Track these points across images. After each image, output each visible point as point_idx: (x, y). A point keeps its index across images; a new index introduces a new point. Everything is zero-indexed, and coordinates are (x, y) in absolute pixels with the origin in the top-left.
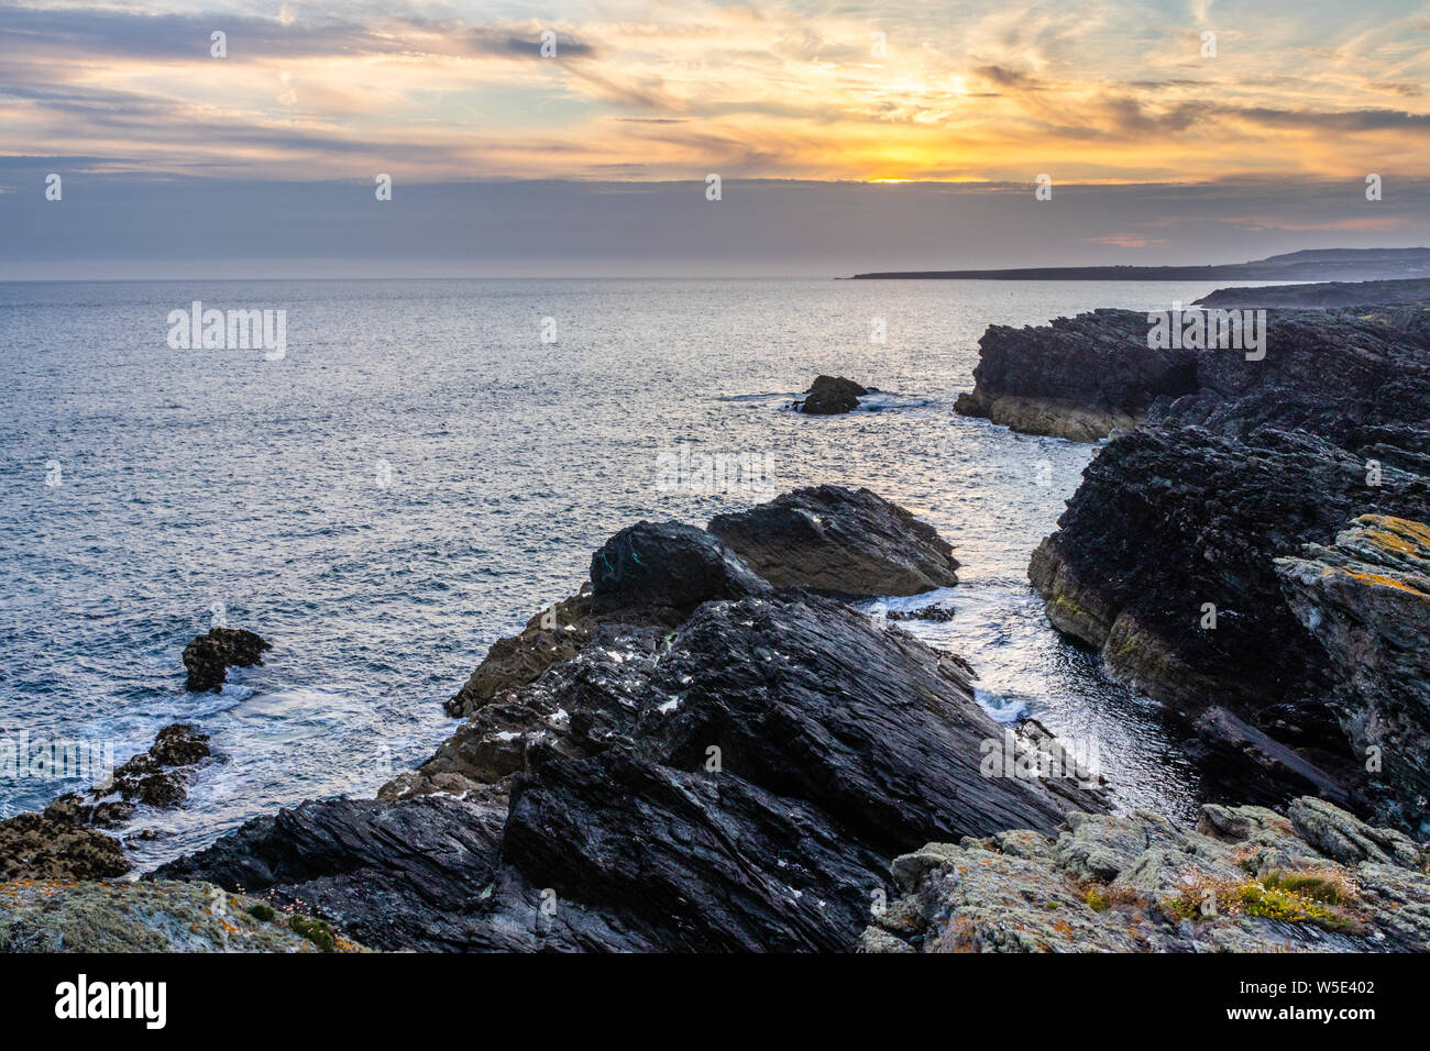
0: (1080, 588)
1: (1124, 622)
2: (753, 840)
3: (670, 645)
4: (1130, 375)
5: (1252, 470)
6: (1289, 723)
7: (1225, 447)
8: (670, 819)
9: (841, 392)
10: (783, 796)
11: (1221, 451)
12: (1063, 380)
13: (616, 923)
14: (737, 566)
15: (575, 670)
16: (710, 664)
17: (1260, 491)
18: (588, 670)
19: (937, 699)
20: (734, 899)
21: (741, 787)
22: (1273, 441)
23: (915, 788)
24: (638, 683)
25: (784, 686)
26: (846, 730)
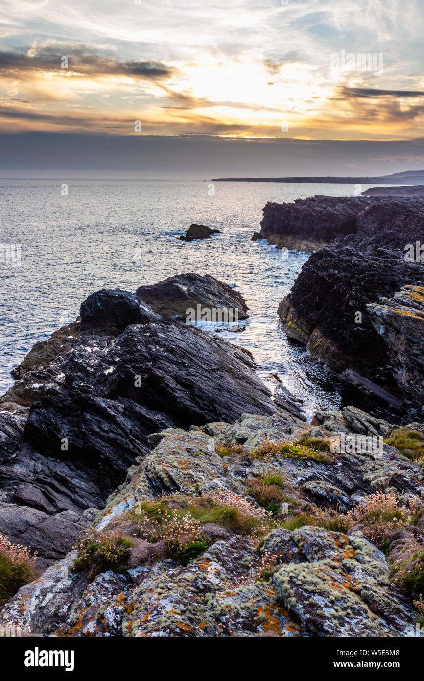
0: (298, 318)
1: (316, 333)
2: (138, 429)
3: (113, 344)
4: (327, 225)
5: (370, 266)
6: (381, 376)
7: (361, 256)
8: (99, 421)
9: (202, 232)
10: (154, 410)
11: (359, 258)
12: (299, 227)
13: (73, 467)
14: (146, 309)
15: (69, 355)
16: (128, 352)
17: (373, 276)
18: (74, 356)
19: (231, 367)
20: (126, 455)
21: (134, 406)
22: (382, 254)
23: (213, 406)
24: (97, 361)
25: (159, 362)
26: (183, 381)
